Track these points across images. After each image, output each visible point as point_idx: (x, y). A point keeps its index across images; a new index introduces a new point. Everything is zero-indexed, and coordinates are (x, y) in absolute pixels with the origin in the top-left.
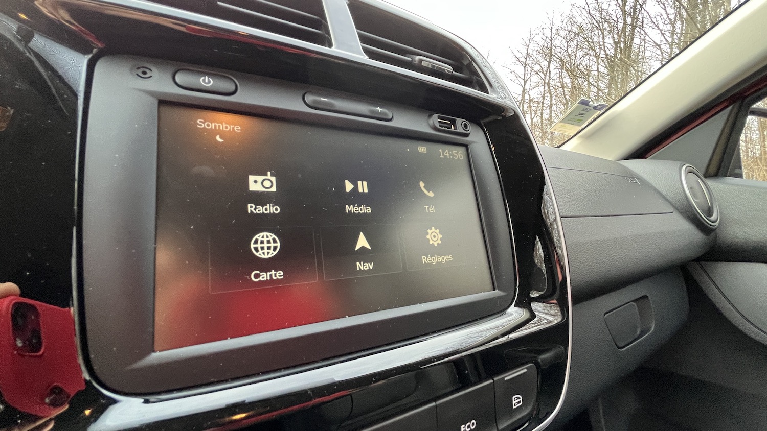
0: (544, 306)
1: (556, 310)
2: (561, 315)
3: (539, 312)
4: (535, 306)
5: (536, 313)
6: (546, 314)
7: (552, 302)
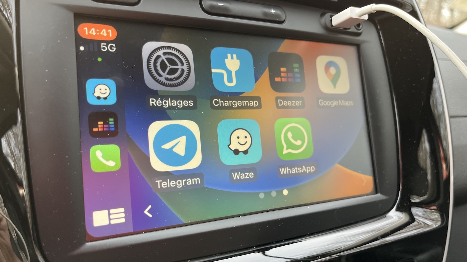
0: (425, 211)
1: (436, 216)
2: (440, 220)
3: (419, 216)
4: (415, 211)
5: (415, 217)
6: (426, 218)
7: (432, 208)
